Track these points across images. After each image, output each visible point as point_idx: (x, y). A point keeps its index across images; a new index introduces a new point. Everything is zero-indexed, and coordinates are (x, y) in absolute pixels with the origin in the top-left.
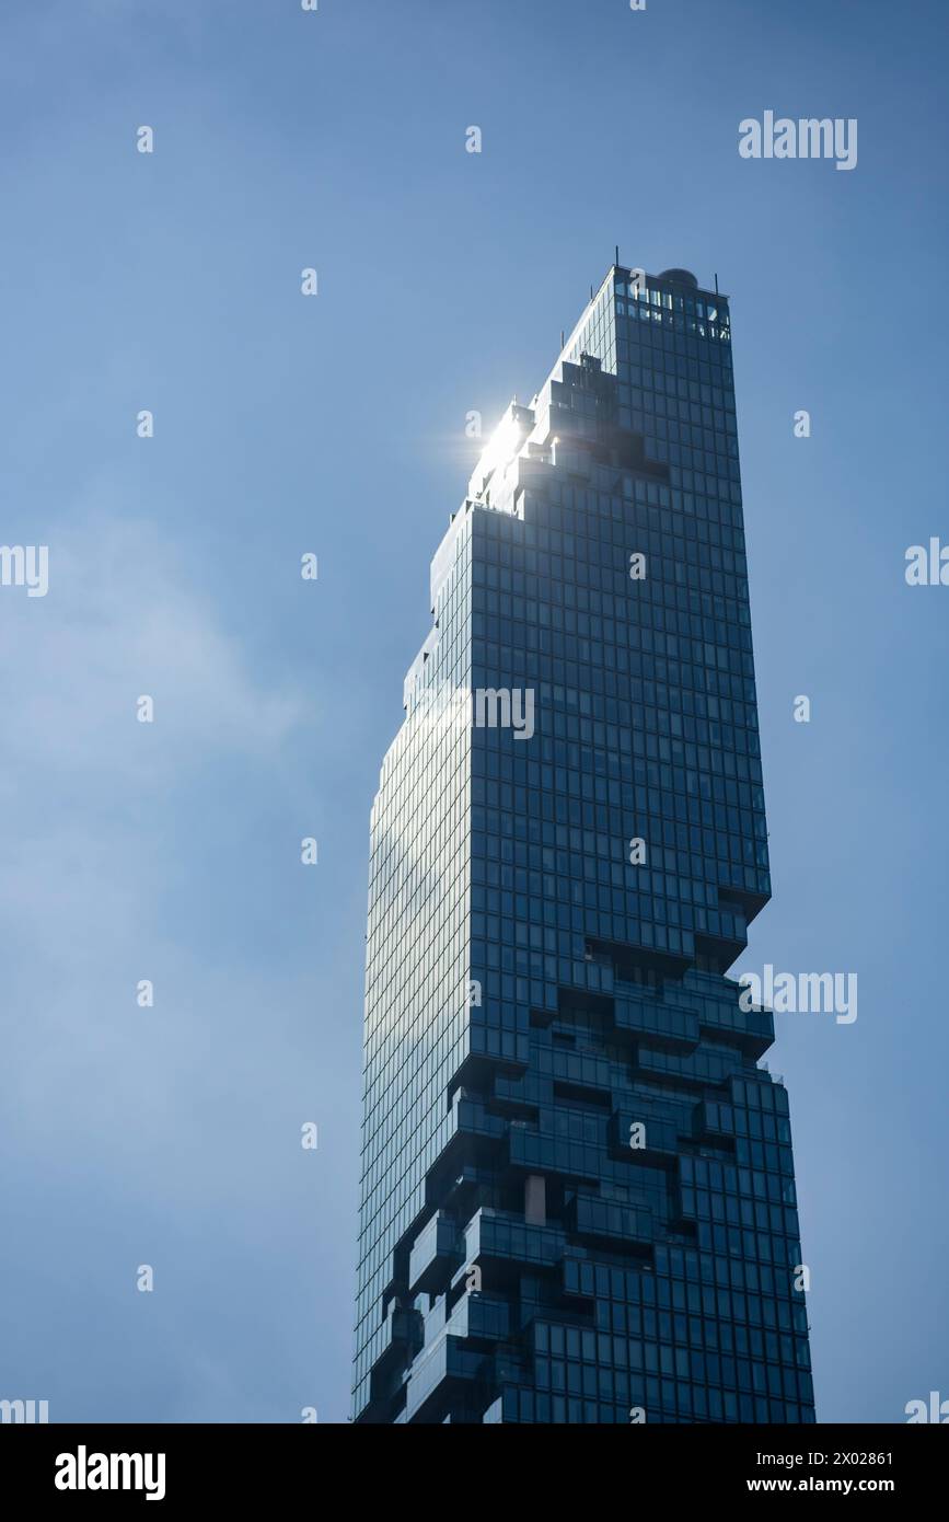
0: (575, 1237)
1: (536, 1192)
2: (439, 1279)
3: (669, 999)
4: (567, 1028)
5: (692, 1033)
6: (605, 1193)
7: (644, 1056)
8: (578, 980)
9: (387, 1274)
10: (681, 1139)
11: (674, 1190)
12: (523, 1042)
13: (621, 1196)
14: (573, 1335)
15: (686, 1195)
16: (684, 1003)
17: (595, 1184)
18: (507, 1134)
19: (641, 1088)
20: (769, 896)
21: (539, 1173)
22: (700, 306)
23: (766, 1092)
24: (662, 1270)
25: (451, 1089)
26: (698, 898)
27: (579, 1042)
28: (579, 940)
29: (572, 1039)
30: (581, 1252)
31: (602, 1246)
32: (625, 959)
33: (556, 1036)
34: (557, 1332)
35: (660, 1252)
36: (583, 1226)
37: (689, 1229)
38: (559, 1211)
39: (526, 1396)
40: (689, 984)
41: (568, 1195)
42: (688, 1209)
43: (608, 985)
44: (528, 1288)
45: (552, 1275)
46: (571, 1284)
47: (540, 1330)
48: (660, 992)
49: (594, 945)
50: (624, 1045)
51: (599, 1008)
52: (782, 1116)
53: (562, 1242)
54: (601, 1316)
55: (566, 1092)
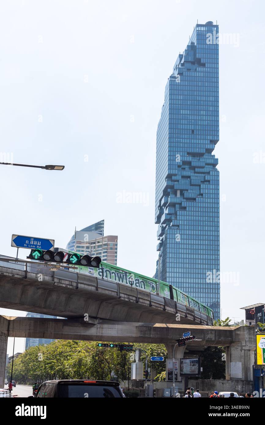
0: (184, 198)
1: (178, 193)
2: (165, 204)
3: (201, 160)
4: (184, 167)
5: (204, 165)
6: (189, 191)
7: (197, 170)
8: (186, 159)
9: (158, 204)
10: (201, 182)
11: (200, 189)
12: (176, 171)
13: (192, 191)
14: (183, 212)
15: (202, 190)
16: (203, 160)
17: (187, 190)
18: (174, 184)
19: (196, 174)
20: (218, 140)
21: (179, 189)
22: (213, 28)
23: (216, 172)
24: (197, 201)
25: (166, 178)
26: (206, 143)
27: (186, 169)
28: (186, 153)
29: (185, 168)
30: (185, 200)
31: (188, 199)
32: (194, 155)
33: (182, 168)
34: (181, 212)
35: (197, 199)
36: (185, 196)
37: (202, 195)
38: (182, 194)
39: (176, 221)
40: (205, 156)
41: (183, 192)
42: (202, 192)
43: (190, 160)
44: (177, 206)
45: (181, 204)
46: (183, 205)
47: (178, 212)
48: (199, 159)
49: (188, 153)
50: (193, 168)
51: (189, 163)
52: (218, 176)
53: (182, 199)
54: (187, 209)
55: (183, 177)
